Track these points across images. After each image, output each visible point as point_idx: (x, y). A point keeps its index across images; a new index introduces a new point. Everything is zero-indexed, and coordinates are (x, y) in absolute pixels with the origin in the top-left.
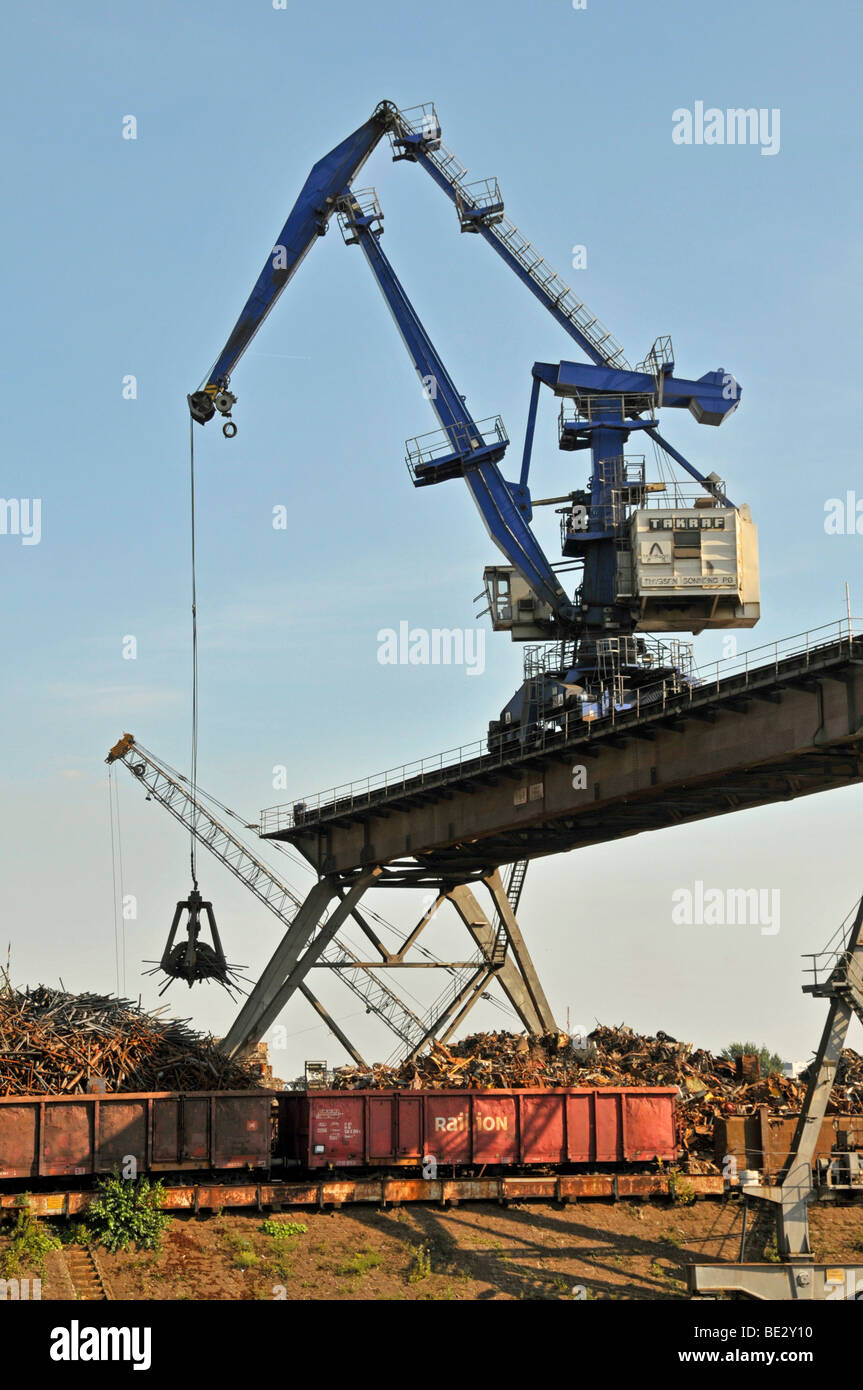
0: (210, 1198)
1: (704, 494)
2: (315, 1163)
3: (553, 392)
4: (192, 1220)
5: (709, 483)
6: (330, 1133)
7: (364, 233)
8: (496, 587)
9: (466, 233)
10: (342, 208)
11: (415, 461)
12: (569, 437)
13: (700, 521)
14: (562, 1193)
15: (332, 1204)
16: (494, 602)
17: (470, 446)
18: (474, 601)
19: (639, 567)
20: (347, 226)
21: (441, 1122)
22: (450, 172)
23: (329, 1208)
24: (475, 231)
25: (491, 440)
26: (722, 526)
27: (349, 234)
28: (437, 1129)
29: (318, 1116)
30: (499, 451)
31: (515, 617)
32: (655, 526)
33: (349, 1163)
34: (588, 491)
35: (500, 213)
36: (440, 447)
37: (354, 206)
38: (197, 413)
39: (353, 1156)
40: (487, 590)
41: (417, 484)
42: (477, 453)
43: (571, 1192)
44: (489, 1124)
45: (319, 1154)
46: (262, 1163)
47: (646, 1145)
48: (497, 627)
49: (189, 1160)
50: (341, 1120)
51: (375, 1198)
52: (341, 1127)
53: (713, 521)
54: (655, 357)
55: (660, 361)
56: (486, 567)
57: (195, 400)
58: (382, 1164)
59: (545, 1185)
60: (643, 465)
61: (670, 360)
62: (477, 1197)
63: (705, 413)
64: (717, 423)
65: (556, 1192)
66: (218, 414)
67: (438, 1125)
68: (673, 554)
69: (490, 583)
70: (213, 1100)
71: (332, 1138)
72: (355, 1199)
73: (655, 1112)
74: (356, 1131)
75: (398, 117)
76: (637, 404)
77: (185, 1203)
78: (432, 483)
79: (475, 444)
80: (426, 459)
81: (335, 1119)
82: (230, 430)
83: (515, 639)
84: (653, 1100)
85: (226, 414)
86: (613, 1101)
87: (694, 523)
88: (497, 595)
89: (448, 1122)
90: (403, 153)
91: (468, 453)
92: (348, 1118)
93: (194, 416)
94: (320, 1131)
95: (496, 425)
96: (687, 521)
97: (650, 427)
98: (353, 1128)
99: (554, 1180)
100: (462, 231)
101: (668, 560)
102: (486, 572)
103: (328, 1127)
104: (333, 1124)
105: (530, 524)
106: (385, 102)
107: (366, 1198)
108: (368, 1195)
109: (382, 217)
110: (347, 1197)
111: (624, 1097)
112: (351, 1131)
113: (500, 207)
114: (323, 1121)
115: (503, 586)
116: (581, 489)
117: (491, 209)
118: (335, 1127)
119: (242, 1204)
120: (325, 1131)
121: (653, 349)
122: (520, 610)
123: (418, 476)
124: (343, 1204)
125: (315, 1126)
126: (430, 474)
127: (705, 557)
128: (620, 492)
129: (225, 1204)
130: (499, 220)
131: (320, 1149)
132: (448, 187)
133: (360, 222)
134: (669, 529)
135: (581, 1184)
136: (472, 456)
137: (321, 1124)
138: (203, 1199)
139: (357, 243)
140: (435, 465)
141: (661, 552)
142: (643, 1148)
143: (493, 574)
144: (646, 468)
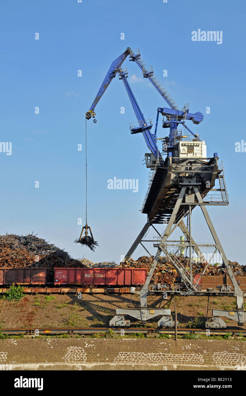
0: (35, 291)
1: (195, 138)
2: (55, 284)
3: (162, 114)
4: (31, 295)
5: (196, 136)
6: (59, 277)
7: (123, 77)
8: (147, 158)
9: (145, 78)
10: (119, 71)
11: (132, 128)
12: (165, 125)
13: (194, 144)
14: (120, 292)
15: (64, 293)
16: (147, 161)
17: (144, 125)
18: (143, 161)
19: (180, 154)
20: (120, 75)
21: (86, 275)
22: (142, 64)
23: (63, 294)
24: (147, 78)
25: (149, 125)
26: (199, 145)
27: (120, 77)
28: (85, 277)
29: (57, 273)
30: (150, 127)
31: (151, 165)
32: (184, 145)
33: (64, 284)
34: (169, 137)
35: (152, 74)
36: (137, 125)
37: (122, 71)
38: (87, 117)
39: (65, 282)
40: (145, 159)
41: (132, 133)
42: (146, 127)
43: (123, 291)
44: (98, 276)
45: (57, 282)
46: (43, 283)
47: (138, 281)
48: (148, 167)
49: (25, 282)
50: (62, 274)
51: (75, 292)
52: (62, 276)
53: (197, 144)
54: (185, 108)
55: (186, 109)
56: (145, 154)
57: (87, 114)
58: (72, 284)
59: (117, 290)
60: (181, 131)
61: (188, 109)
62: (100, 292)
63: (195, 121)
64: (198, 124)
65: (119, 291)
66: (92, 117)
67: (85, 276)
68: (188, 151)
69: (146, 157)
70: (32, 269)
71: (60, 278)
72: (70, 292)
73: (140, 274)
74: (66, 277)
75: (131, 51)
76: (181, 118)
77: (29, 291)
78: (135, 133)
79: (145, 125)
80: (134, 128)
81: (61, 274)
82: (95, 121)
83: (151, 170)
84: (140, 271)
85: (94, 117)
86: (130, 271)
87: (192, 144)
88: (148, 160)
89: (88, 275)
90: (132, 59)
91: (143, 127)
92: (64, 274)
93: (87, 118)
94: (57, 276)
95: (150, 121)
96: (191, 144)
97: (183, 123)
98: (65, 276)
99: (119, 289)
100: (144, 77)
101: (187, 152)
102: (145, 155)
103: (59, 276)
104: (60, 275)
105: (156, 144)
106: (128, 48)
107: (72, 292)
108: (73, 291)
109: (128, 74)
110: (68, 291)
111: (132, 270)
112: (64, 277)
113: (153, 72)
114: (58, 274)
115: (149, 158)
116: (167, 136)
117: (151, 73)
118: (60, 276)
119: (43, 292)
120: (58, 276)
121: (185, 106)
122: (153, 163)
123: (132, 131)
124: (66, 293)
125: (56, 275)
126: (135, 131)
127: (195, 152)
128: (176, 137)
129: (39, 292)
130: (152, 75)
131: (57, 280)
132: (141, 67)
133: (123, 74)
134: (186, 146)
135: (125, 290)
136: (144, 128)
137: (57, 275)
138: (33, 291)
139: (122, 79)
140: (136, 129)
141: (185, 151)
142: (137, 282)
143: (147, 155)
144: (182, 132)
